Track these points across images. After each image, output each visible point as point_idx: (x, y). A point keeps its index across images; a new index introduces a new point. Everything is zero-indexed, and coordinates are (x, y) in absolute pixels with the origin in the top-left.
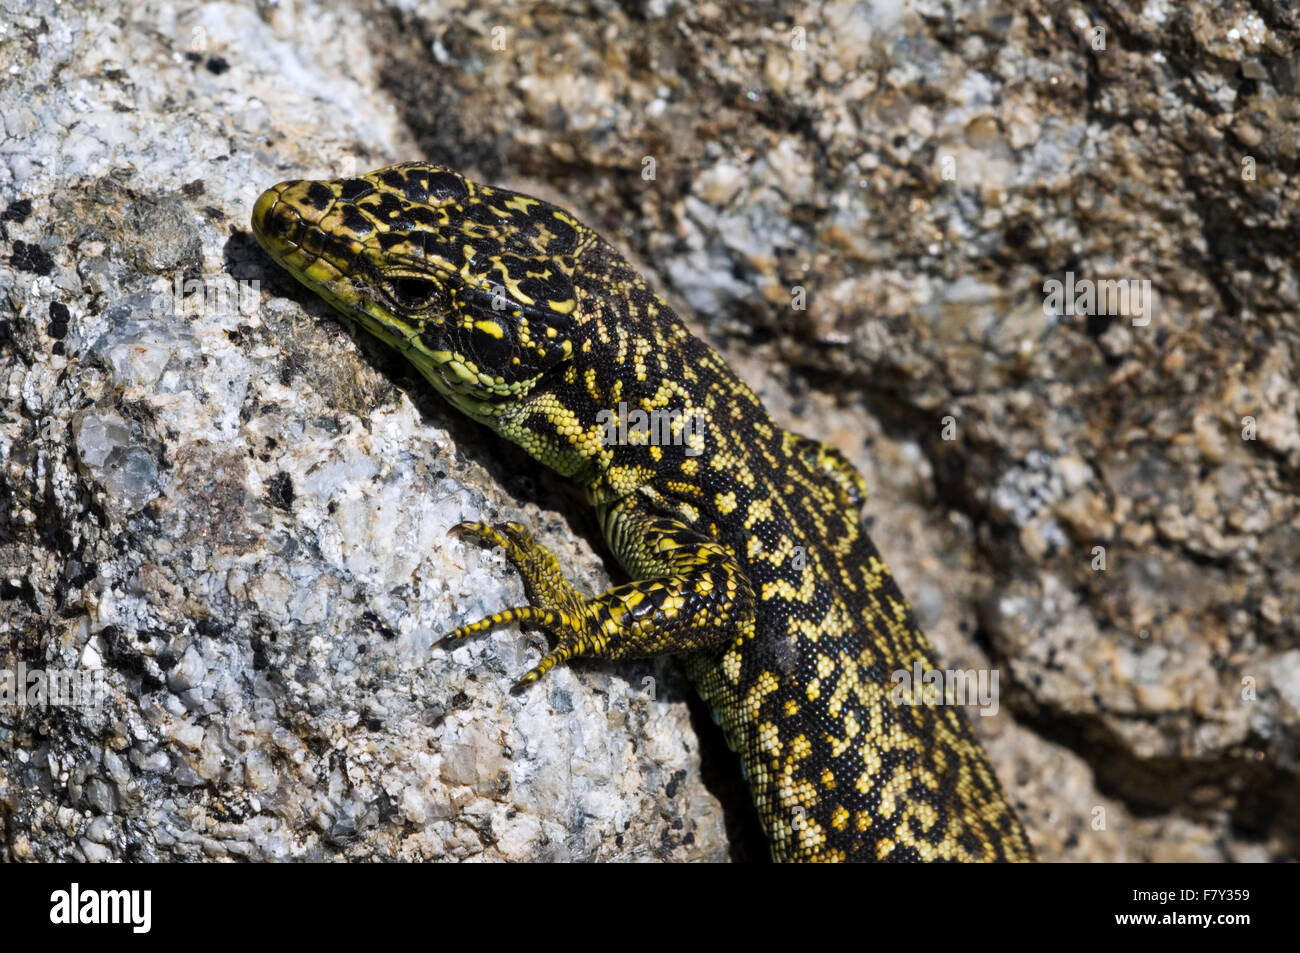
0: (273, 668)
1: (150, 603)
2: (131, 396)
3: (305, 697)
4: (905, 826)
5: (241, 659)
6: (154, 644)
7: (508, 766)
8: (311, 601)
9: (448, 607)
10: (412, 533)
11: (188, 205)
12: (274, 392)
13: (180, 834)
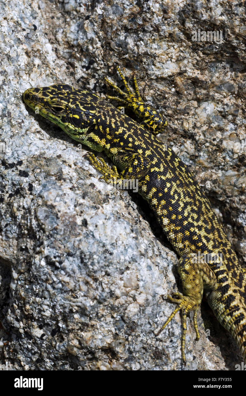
0: (85, 263)
1: (56, 249)
2: (49, 203)
3: (93, 269)
4: (190, 218)
5: (78, 261)
6: (57, 259)
7: (139, 283)
8: (93, 247)
9: (124, 247)
10: (114, 231)
11: (58, 160)
12: (81, 201)
13: (65, 302)
